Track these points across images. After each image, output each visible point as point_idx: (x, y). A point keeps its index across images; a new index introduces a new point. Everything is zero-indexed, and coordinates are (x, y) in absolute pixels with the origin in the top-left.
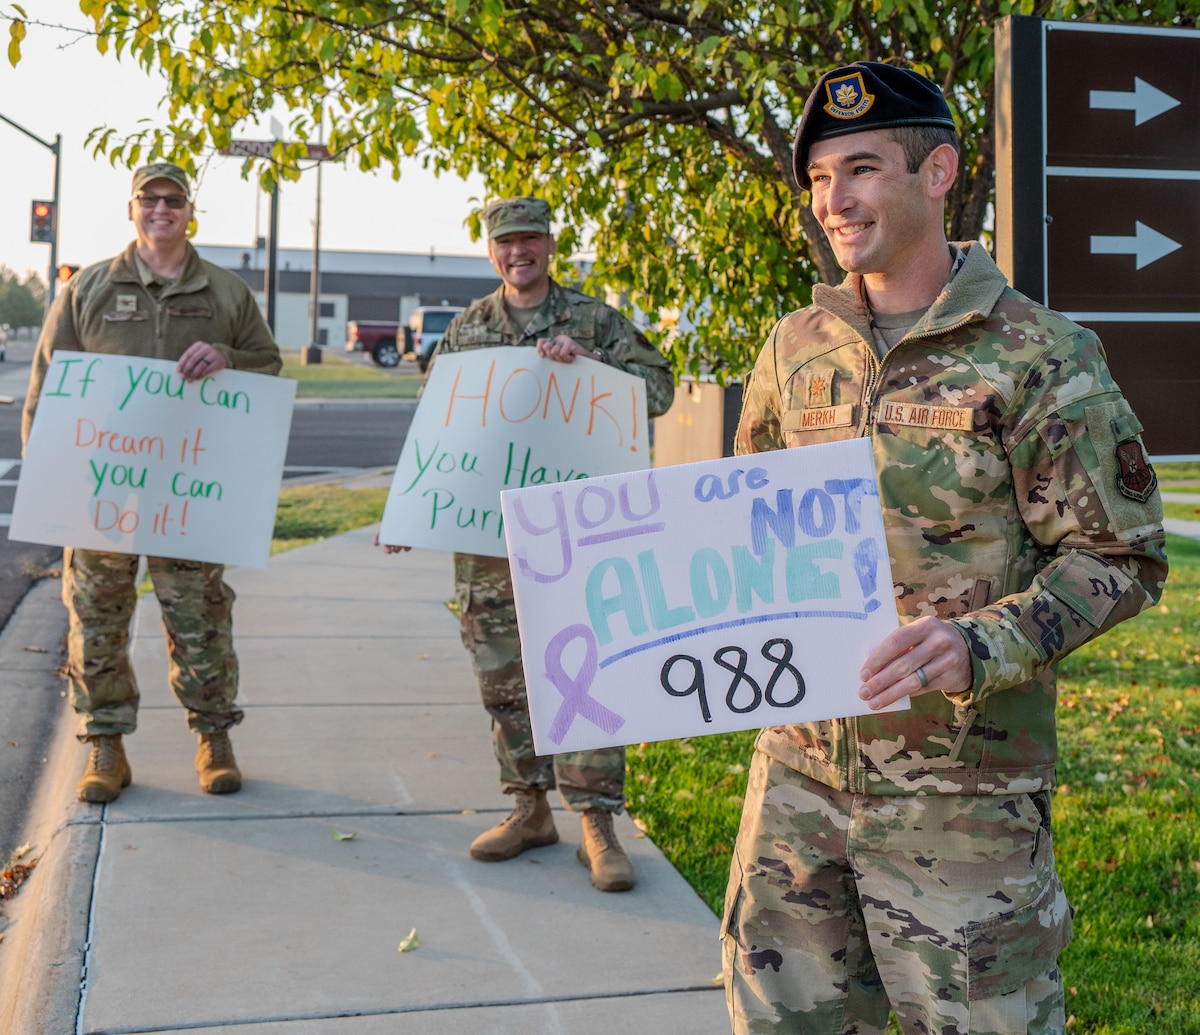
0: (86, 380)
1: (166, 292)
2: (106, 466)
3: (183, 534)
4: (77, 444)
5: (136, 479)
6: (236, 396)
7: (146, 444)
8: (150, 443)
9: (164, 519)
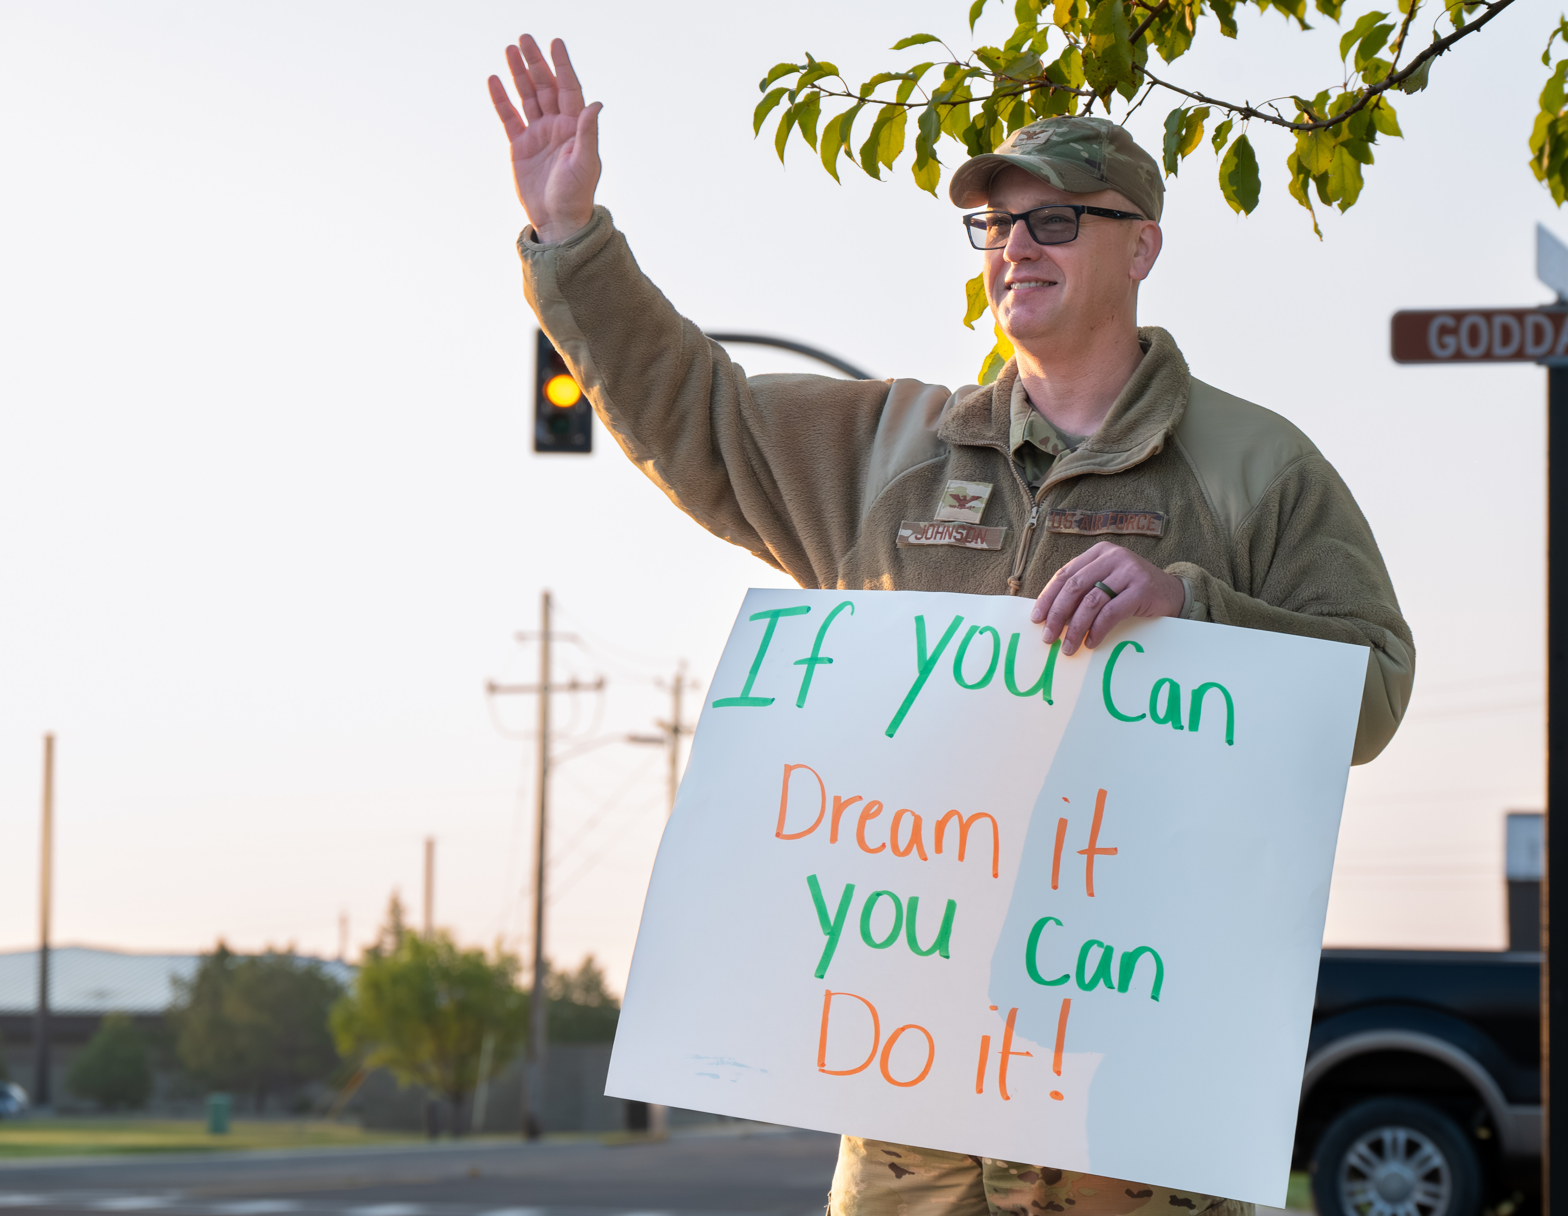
0: (813, 660)
1: (1058, 471)
2: (849, 890)
3: (1056, 1095)
4: (778, 835)
5: (927, 936)
6: (1198, 695)
7: (953, 829)
8: (964, 828)
9: (1006, 1053)
